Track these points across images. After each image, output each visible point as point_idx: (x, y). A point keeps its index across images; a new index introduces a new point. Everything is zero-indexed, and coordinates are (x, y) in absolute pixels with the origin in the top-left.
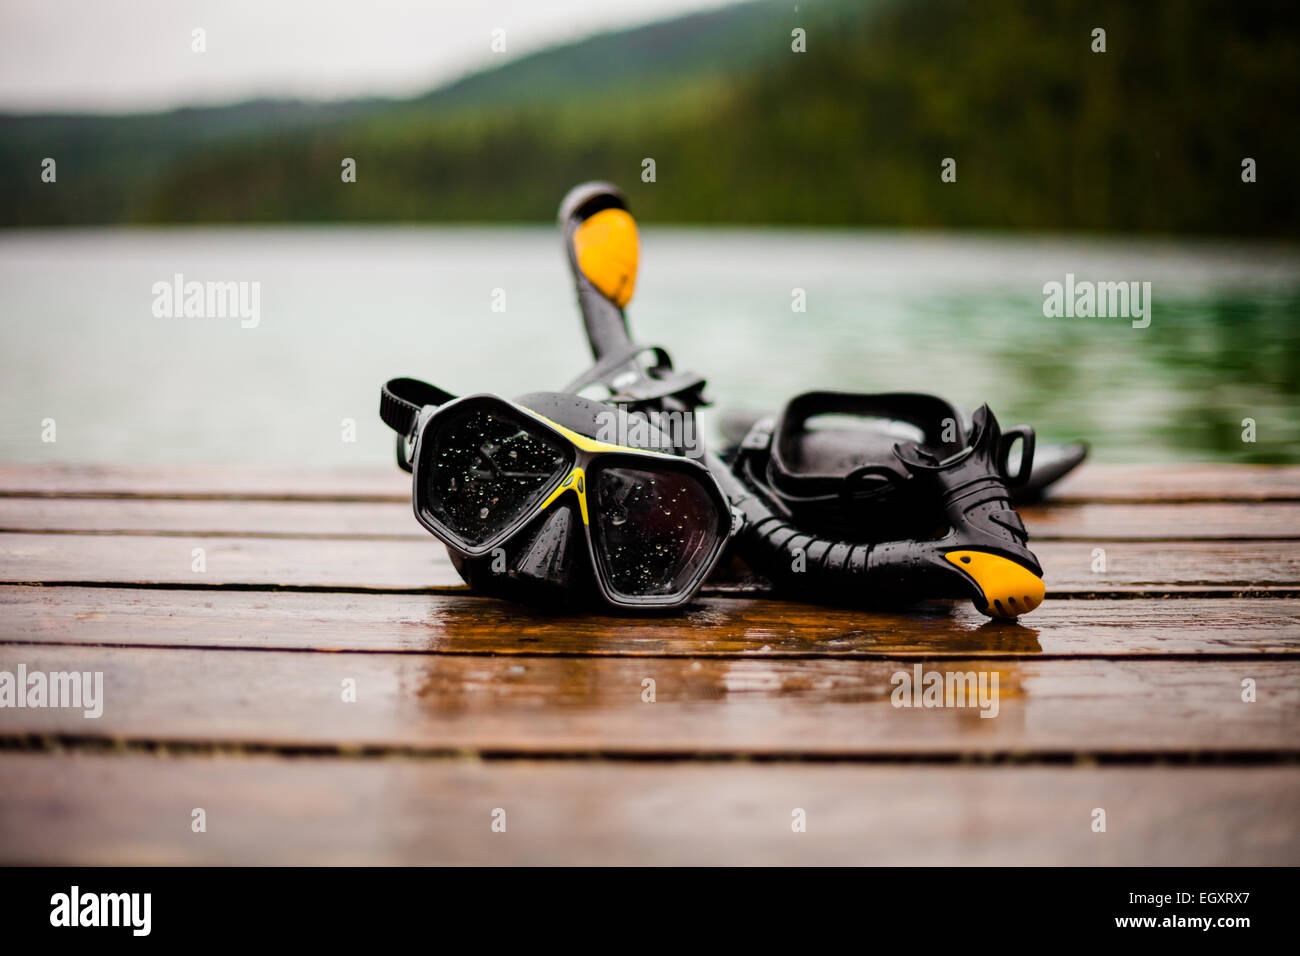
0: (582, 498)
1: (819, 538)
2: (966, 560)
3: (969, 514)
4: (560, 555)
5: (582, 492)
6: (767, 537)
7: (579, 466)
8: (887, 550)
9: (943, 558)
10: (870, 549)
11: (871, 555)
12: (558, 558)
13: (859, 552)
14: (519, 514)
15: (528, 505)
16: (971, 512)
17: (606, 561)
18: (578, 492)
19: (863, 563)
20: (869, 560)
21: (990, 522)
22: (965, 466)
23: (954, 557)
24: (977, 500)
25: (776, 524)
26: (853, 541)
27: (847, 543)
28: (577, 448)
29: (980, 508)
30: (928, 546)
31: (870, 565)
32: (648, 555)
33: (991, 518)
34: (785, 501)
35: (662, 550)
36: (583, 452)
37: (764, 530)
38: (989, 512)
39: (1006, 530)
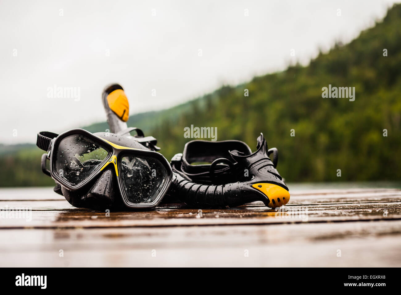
0: (116, 166)
1: (204, 184)
2: (260, 186)
3: (260, 171)
4: (108, 186)
5: (116, 164)
6: (184, 186)
7: (115, 154)
8: (230, 185)
9: (251, 186)
10: (224, 186)
11: (224, 188)
12: (107, 187)
13: (219, 188)
14: (92, 174)
15: (95, 170)
16: (261, 170)
17: (125, 190)
18: (114, 164)
19: (221, 191)
20: (224, 190)
21: (268, 173)
22: (256, 155)
23: (255, 186)
24: (262, 166)
25: (186, 182)
26: (217, 184)
27: (214, 185)
28: (114, 148)
29: (263, 168)
30: (245, 183)
31: (224, 192)
32: (141, 188)
33: (268, 171)
34: (188, 176)
35: (146, 186)
36: (116, 149)
37: (182, 184)
38: (267, 170)
39: (274, 175)
